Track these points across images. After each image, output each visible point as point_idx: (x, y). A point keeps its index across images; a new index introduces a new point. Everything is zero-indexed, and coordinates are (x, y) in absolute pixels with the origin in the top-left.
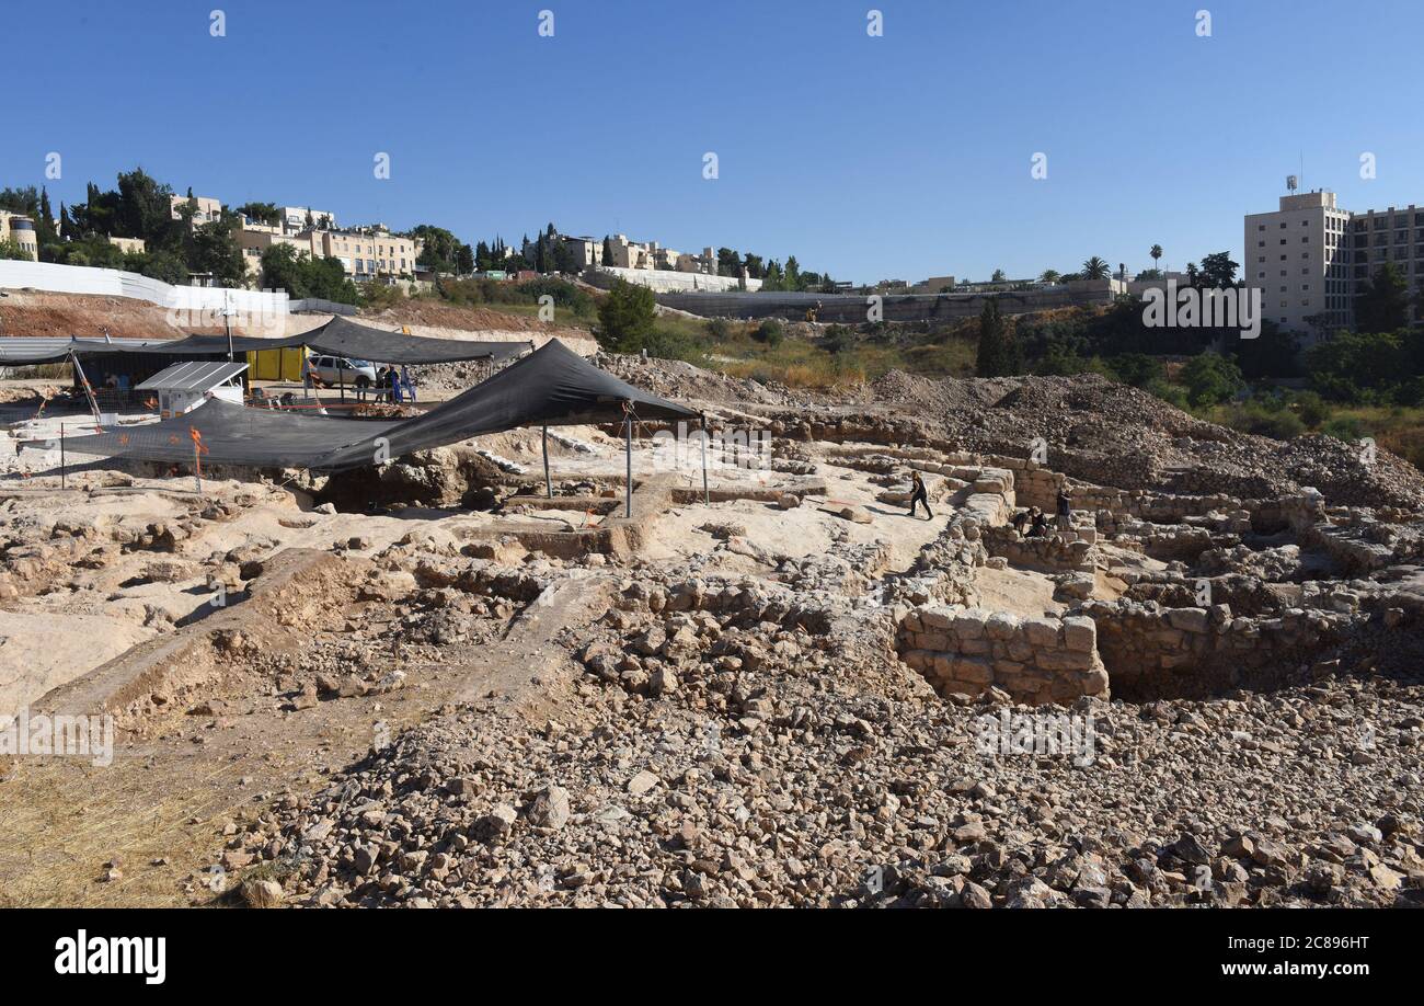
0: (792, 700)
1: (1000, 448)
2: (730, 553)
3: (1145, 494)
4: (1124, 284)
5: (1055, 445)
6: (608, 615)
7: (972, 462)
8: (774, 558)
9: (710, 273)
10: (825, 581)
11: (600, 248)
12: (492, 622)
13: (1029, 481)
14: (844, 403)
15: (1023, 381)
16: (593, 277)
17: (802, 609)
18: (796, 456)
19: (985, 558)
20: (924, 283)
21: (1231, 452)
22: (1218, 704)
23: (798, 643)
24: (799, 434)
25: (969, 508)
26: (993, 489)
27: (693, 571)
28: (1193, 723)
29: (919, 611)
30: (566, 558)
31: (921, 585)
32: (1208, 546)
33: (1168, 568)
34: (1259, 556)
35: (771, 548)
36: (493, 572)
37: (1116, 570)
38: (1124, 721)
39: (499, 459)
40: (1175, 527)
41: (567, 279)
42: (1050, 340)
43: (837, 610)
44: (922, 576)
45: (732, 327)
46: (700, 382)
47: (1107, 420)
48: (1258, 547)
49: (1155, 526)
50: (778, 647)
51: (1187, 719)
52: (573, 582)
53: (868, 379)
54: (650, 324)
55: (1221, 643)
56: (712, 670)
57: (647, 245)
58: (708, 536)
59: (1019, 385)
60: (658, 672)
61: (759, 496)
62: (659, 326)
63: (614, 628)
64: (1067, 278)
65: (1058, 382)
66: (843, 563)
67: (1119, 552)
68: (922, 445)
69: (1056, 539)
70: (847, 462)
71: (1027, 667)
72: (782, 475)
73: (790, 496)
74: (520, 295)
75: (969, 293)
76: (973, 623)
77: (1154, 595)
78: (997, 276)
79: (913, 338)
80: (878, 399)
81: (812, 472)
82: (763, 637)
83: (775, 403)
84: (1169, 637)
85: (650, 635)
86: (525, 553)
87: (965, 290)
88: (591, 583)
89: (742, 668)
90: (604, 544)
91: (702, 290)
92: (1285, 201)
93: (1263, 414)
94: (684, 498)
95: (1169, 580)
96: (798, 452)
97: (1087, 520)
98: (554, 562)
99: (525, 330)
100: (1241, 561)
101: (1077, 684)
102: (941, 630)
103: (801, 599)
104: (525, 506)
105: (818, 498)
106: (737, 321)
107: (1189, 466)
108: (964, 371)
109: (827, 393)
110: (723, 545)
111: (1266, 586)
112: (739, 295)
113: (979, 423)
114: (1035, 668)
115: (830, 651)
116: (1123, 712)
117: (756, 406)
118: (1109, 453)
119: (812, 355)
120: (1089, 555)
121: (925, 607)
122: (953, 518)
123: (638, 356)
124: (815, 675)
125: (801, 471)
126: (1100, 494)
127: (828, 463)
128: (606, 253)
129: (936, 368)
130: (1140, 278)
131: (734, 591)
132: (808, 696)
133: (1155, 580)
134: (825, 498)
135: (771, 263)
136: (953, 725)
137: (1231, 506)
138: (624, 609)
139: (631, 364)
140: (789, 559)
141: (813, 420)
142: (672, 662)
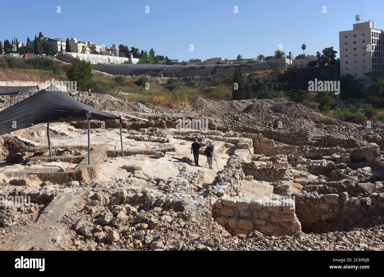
0: (172, 241)
1: (246, 130)
2: (135, 178)
3: (307, 147)
4: (291, 61)
5: (269, 128)
6: (85, 208)
7: (235, 136)
8: (155, 180)
9: (115, 55)
10: (178, 189)
11: (64, 44)
12: (29, 215)
13: (259, 143)
14: (179, 112)
15: (253, 101)
16: (62, 57)
17: (171, 201)
18: (160, 135)
19: (244, 176)
20: (208, 60)
21: (340, 129)
22: (352, 232)
23: (171, 216)
24: (161, 126)
25: (236, 155)
26: (245, 147)
27: (120, 187)
28: (344, 241)
29: (221, 199)
30: (60, 184)
31: (221, 188)
32: (334, 168)
33: (318, 178)
34: (355, 172)
35: (153, 175)
36: (26, 192)
37: (297, 180)
38: (315, 242)
39: (25, 140)
40: (320, 161)
41: (49, 57)
42: (262, 84)
43: (186, 201)
44: (220, 185)
45: (126, 79)
46: (116, 103)
47: (289, 117)
48: (354, 168)
49: (312, 161)
50: (163, 218)
51: (341, 240)
52: (66, 195)
53: (189, 102)
54: (91, 78)
55: (345, 208)
56: (135, 230)
57: (87, 43)
58: (125, 171)
59: (252, 103)
60: (111, 232)
61: (146, 153)
62: (95, 79)
63: (88, 214)
64: (268, 58)
65: (267, 101)
66: (185, 180)
67: (298, 172)
68: (214, 129)
69: (273, 167)
70: (182, 137)
71: (268, 222)
72: (155, 143)
73: (160, 152)
74: (27, 65)
75: (228, 65)
76: (244, 203)
77: (314, 189)
78: (239, 57)
79: (204, 84)
80: (193, 110)
81: (167, 142)
82: (156, 214)
83: (149, 112)
84: (324, 207)
85: (106, 216)
86: (41, 182)
87: (226, 63)
88: (75, 194)
89: (148, 228)
90: (78, 177)
91: (112, 63)
92: (355, 26)
93: (349, 114)
94: (112, 155)
95: (320, 183)
96: (161, 133)
97: (284, 159)
98: (55, 186)
99: (29, 81)
100: (348, 174)
101: (288, 228)
102: (231, 207)
103: (170, 197)
104: (39, 161)
105: (172, 153)
106: (128, 77)
107: (323, 135)
108: (227, 97)
109: (171, 107)
110: (132, 175)
111: (359, 184)
112: (129, 65)
113: (237, 119)
114: (271, 222)
115: (185, 219)
116: (314, 238)
117: (141, 114)
118: (291, 131)
119: (162, 91)
120: (287, 174)
121: (223, 198)
122: (229, 160)
123: (87, 92)
124: (180, 229)
125: (163, 142)
126: (288, 148)
127: (174, 138)
128: (68, 46)
129: (215, 96)
130: (297, 58)
131: (140, 195)
132: (178, 238)
133: (314, 183)
134: (175, 153)
135: (142, 51)
136: (246, 247)
137: (342, 151)
138: (91, 205)
139: (85, 96)
140: (162, 180)
141: (167, 119)
142: (116, 227)
